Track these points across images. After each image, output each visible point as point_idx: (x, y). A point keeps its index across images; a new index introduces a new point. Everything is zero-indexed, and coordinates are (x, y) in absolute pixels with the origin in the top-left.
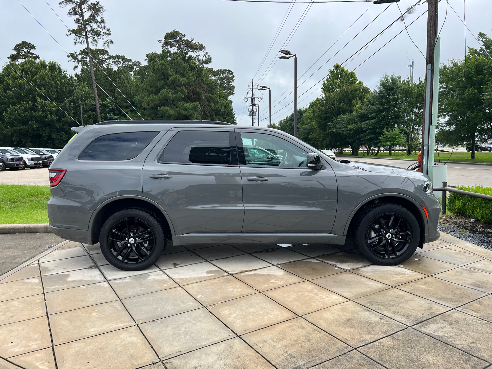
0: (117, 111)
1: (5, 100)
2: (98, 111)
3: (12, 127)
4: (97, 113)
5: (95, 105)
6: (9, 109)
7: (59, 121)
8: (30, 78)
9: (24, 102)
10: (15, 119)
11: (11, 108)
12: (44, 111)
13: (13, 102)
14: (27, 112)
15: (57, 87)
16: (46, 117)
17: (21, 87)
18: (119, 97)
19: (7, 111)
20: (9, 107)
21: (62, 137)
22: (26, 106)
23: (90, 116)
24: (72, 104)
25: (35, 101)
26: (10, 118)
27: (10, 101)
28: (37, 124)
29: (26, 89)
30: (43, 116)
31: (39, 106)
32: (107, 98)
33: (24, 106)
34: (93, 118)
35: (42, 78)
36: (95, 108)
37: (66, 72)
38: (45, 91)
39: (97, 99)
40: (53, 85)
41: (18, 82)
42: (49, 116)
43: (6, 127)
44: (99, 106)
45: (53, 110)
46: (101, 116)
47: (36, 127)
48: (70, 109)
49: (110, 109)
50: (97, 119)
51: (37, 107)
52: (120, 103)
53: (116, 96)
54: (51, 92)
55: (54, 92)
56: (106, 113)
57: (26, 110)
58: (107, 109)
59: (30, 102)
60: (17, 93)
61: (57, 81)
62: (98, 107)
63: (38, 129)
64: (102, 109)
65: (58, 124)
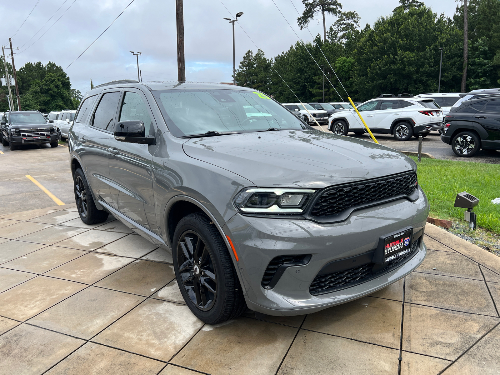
0: (490, 53)
1: (371, 56)
2: (465, 56)
3: (373, 82)
4: (463, 59)
5: (463, 49)
6: (372, 65)
7: (417, 72)
8: (395, 30)
9: (385, 56)
10: (377, 74)
11: (374, 63)
12: (403, 63)
13: (377, 57)
14: (387, 66)
15: (421, 35)
16: (404, 69)
17: (385, 41)
18: (495, 35)
19: (370, 67)
20: (372, 63)
21: (418, 89)
22: (387, 60)
23: (455, 62)
24: (433, 52)
25: (395, 53)
26: (372, 73)
27: (374, 56)
28: (394, 77)
29: (389, 42)
30: (402, 68)
31: (398, 59)
32: (480, 39)
33: (385, 60)
34: (458, 65)
35: (406, 28)
36: (463, 53)
37: (444, 15)
38: (407, 42)
39: (467, 41)
40: (417, 33)
41: (384, 36)
42: (407, 68)
43: (368, 82)
44: (468, 50)
45: (412, 60)
46: (468, 62)
47: (393, 80)
48: (430, 58)
49: (482, 51)
50: (463, 66)
51: (396, 59)
52: (495, 42)
53: (491, 34)
54: (413, 41)
55: (416, 41)
56: (475, 58)
57: (386, 64)
58: (477, 53)
59: (391, 55)
60: (381, 48)
61: (422, 28)
62: (466, 51)
63: (396, 82)
64: (470, 53)
65: (415, 76)
